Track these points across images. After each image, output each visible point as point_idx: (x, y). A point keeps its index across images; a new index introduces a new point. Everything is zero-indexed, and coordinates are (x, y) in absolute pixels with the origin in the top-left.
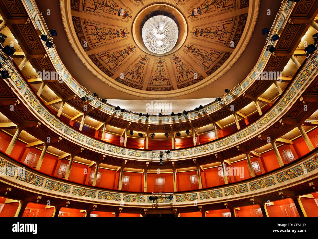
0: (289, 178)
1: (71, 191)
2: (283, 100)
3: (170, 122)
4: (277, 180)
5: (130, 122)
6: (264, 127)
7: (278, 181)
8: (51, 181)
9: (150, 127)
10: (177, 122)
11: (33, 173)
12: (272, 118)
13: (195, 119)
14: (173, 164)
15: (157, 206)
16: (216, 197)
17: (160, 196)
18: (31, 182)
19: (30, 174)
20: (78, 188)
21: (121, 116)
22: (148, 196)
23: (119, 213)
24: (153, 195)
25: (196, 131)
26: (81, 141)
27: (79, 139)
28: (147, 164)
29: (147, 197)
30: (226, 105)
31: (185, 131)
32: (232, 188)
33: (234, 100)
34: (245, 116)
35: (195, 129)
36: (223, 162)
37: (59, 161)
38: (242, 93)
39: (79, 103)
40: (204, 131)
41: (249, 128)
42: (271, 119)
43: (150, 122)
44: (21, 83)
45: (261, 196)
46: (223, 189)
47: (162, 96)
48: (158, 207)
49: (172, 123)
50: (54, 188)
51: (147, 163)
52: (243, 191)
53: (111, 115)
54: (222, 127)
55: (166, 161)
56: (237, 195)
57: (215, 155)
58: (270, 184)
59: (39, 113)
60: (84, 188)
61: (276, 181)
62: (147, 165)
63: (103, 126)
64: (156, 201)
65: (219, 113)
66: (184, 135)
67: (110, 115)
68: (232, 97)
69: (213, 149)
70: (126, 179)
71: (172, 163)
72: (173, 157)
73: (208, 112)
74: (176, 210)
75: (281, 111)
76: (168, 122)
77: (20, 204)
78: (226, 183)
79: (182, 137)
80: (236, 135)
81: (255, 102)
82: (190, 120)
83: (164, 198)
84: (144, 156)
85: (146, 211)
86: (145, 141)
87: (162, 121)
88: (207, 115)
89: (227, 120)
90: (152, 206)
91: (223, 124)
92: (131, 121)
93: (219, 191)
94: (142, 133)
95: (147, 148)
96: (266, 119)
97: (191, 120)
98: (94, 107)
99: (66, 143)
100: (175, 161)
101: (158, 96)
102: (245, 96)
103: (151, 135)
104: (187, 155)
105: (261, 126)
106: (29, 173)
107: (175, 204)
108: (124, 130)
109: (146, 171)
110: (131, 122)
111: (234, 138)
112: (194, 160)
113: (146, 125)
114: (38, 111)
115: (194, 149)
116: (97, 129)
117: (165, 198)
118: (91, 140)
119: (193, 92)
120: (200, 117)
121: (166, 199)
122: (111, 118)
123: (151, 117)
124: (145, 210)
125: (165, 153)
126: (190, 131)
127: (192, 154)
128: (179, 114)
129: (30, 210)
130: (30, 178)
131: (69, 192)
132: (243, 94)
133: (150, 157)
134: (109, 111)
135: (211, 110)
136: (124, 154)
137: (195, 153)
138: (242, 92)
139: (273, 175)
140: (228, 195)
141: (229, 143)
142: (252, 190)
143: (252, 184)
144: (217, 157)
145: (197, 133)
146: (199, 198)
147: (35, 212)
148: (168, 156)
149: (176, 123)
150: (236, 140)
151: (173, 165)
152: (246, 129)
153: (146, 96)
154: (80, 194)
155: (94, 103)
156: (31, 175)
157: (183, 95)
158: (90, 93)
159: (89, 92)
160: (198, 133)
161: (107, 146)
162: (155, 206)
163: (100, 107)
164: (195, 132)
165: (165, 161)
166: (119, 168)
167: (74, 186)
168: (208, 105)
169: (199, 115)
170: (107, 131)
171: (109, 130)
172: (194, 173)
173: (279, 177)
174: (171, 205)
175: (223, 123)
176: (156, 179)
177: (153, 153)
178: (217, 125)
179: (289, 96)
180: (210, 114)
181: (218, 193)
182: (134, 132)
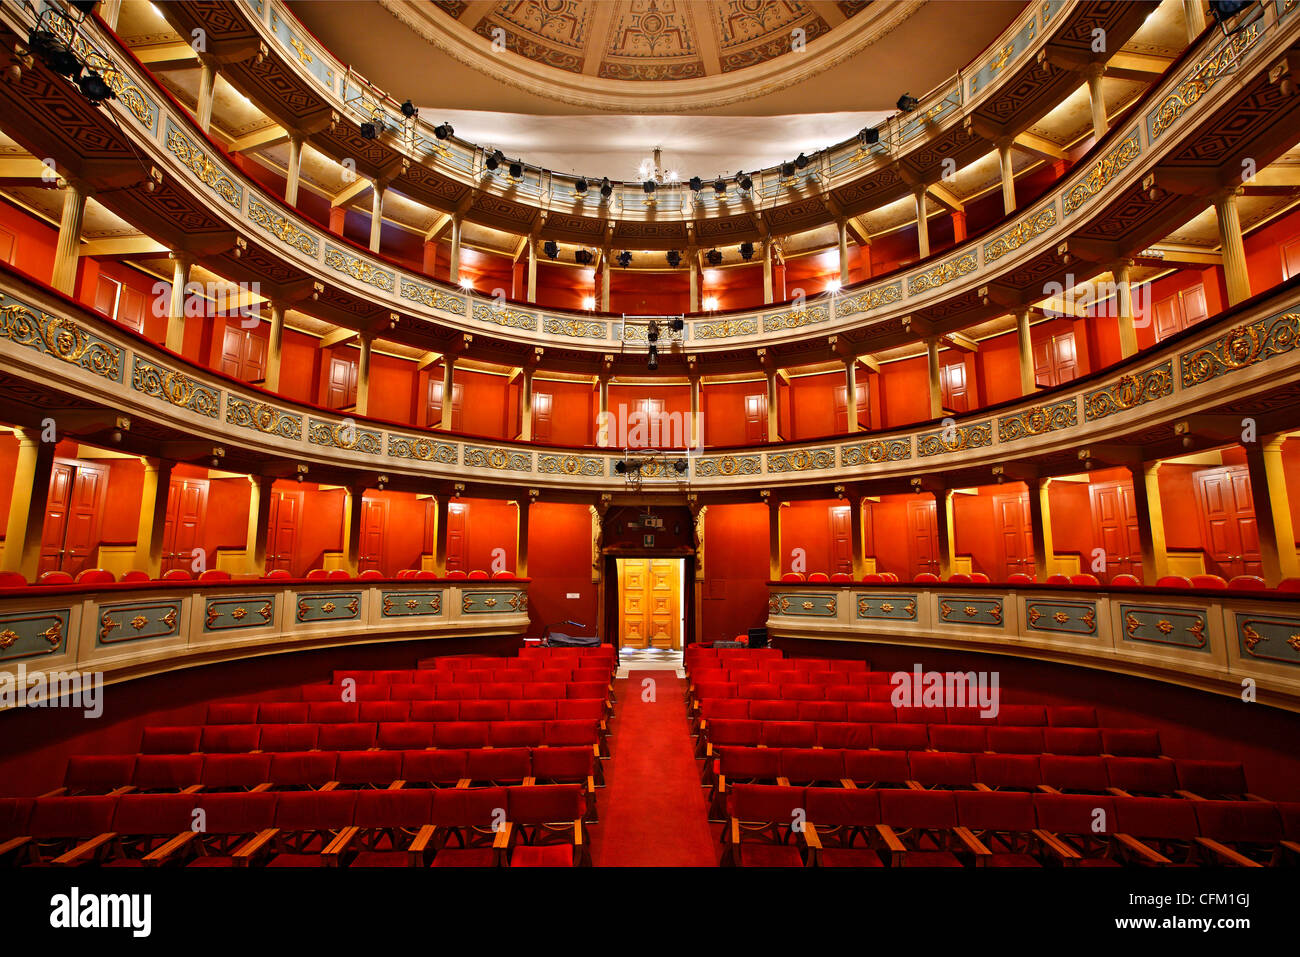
0: (1034, 431)
1: (385, 447)
2: (1090, 172)
3: (688, 213)
4: (1000, 432)
5: (545, 210)
6: (1005, 260)
7: (1001, 438)
8: (321, 421)
9: (614, 229)
10: (712, 214)
11: (268, 404)
12: (1039, 231)
13: (778, 204)
14: (691, 362)
15: (640, 486)
16: (814, 468)
17: (650, 458)
18: (268, 429)
19: (259, 406)
20: (402, 439)
21: (512, 190)
22: (612, 459)
23: (530, 502)
24: (628, 457)
25: (776, 247)
26: (387, 291)
27: (379, 285)
28: (609, 361)
29: (608, 461)
30: (895, 158)
31: (738, 247)
32: (865, 444)
33: (928, 139)
34: (958, 198)
35: (774, 241)
36: (851, 363)
37: (324, 350)
38: (961, 117)
39: (352, 142)
40: (805, 247)
41: (955, 256)
42: (1033, 235)
43: (614, 211)
44: (143, 96)
45: (942, 472)
46: (838, 447)
47: (657, 103)
48: (643, 490)
49: (694, 218)
50: (334, 441)
51: (607, 358)
52: (897, 456)
53: (472, 185)
54: (870, 233)
55: (669, 352)
56: (876, 467)
57: (831, 340)
58: (977, 442)
59: (232, 205)
60: (421, 437)
61: (995, 437)
62: (608, 365)
63: (449, 225)
64: (636, 472)
65: (863, 187)
66: (733, 259)
67: (470, 187)
68: (923, 126)
69: (826, 319)
70: (542, 402)
71: (690, 358)
72: (694, 338)
73: (826, 181)
74: (694, 497)
75: (1074, 210)
76: (679, 209)
77: (254, 484)
78: (853, 428)
79: (727, 263)
80: (908, 278)
81: (1003, 154)
82: (758, 209)
83: (660, 463)
84: (596, 336)
85: (606, 500)
86: (599, 276)
87: (659, 209)
88: (822, 191)
89: (889, 213)
90: (626, 486)
91: (876, 226)
92: (546, 208)
93: (827, 452)
94: (588, 249)
95: (606, 308)
96: (1019, 233)
97: (764, 208)
98: (410, 156)
99: (338, 300)
100: (697, 355)
101: (644, 103)
102: (970, 129)
103: (617, 258)
104: (739, 335)
105: (997, 255)
106: (256, 403)
107: (692, 483)
108: (525, 239)
109: (604, 381)
110: (549, 212)
111: (900, 288)
112: (760, 352)
113: (602, 222)
114: (226, 197)
115: (764, 316)
116: (430, 235)
117: (664, 464)
118: (419, 284)
119: (781, 89)
120: (794, 200)
121: (665, 468)
122: (474, 197)
123: (620, 192)
124: (604, 497)
125: (665, 325)
126: (756, 245)
127: (755, 332)
128: (720, 186)
129: (280, 495)
130: (264, 416)
131: (379, 450)
132: (961, 121)
133: (616, 337)
134: (467, 171)
135: (839, 172)
136: (530, 329)
137: (766, 329)
138: (962, 112)
139: (991, 418)
140: (849, 465)
141: (879, 305)
142: (922, 454)
143: (925, 439)
144: (834, 347)
145: (779, 255)
146: (764, 467)
147: (296, 498)
148: (676, 335)
149: (708, 217)
150: (905, 294)
151: (692, 365)
152: (944, 261)
153: (597, 100)
154: (412, 456)
155: (407, 140)
156: (264, 408)
157: (738, 101)
158: (386, 97)
159: (382, 97)
160: (784, 254)
161: (474, 301)
162: (632, 487)
163: (431, 157)
164: (774, 252)
165: (665, 352)
166: (518, 370)
167: (390, 434)
168: (830, 151)
169: (791, 190)
170: (466, 241)
171: (472, 238)
172: (756, 389)
173: (1006, 425)
174: (681, 485)
175: (876, 221)
176: (636, 403)
177: (626, 323)
178: (851, 230)
179: (1117, 158)
180: (831, 188)
181: (823, 456)
182: (560, 245)
